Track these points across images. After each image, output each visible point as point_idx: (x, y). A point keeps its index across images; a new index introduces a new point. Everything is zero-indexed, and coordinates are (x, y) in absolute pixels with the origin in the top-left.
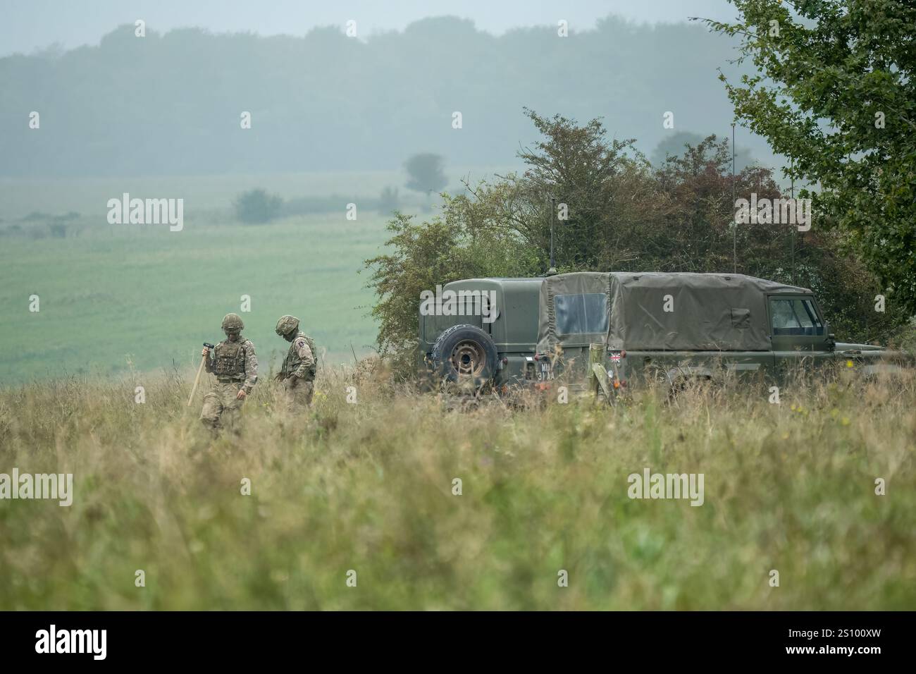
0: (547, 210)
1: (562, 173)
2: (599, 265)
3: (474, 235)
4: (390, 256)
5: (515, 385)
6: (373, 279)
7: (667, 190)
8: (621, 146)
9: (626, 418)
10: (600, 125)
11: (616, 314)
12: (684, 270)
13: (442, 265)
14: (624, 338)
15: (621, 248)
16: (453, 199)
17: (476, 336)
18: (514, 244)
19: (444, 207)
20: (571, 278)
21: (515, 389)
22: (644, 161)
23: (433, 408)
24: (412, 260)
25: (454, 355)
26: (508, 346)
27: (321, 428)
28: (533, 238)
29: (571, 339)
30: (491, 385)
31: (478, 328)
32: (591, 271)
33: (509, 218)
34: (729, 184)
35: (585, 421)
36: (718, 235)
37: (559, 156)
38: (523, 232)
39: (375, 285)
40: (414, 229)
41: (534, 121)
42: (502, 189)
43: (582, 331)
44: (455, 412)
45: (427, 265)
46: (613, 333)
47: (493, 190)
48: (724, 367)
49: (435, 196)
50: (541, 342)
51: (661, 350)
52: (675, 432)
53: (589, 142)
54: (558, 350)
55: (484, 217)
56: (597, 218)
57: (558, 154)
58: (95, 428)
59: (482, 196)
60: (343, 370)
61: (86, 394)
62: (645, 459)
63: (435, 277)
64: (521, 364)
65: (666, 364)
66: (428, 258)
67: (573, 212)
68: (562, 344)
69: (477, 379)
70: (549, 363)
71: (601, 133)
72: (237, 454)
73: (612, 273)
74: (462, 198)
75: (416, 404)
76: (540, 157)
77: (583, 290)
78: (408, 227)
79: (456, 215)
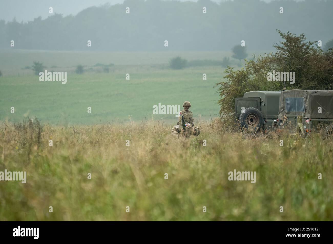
0: (284, 67)
1: (290, 53)
2: (302, 87)
3: (256, 75)
4: (225, 82)
5: (270, 130)
6: (219, 90)
7: (329, 60)
8: (312, 44)
9: (310, 143)
10: (304, 36)
11: (308, 105)
13: (244, 86)
14: (311, 113)
15: (310, 81)
16: (249, 61)
17: (256, 112)
19: (245, 64)
20: (292, 91)
21: (269, 131)
22: (320, 49)
23: (239, 137)
24: (233, 83)
25: (247, 119)
26: (267, 116)
27: (198, 144)
29: (291, 114)
30: (261, 130)
31: (256, 109)
32: (299, 89)
33: (269, 69)
35: (294, 144)
37: (288, 47)
39: (219, 93)
40: (234, 72)
41: (280, 34)
42: (267, 59)
43: (295, 111)
44: (247, 139)
45: (238, 86)
46: (306, 112)
47: (264, 59)
49: (242, 60)
50: (280, 115)
51: (324, 119)
52: (328, 148)
53: (300, 42)
54: (285, 117)
55: (260, 69)
56: (302, 70)
57: (288, 46)
58: (117, 141)
59: (260, 61)
60: (207, 123)
61: (114, 129)
62: (316, 158)
63: (241, 90)
64: (272, 122)
65: (326, 124)
66: (239, 83)
67: (293, 67)
68: (287, 115)
69: (255, 127)
70: (282, 122)
71: (304, 39)
72: (167, 152)
73: (307, 90)
74: (252, 62)
75: (233, 136)
76: (281, 47)
77: (296, 96)
78: (232, 72)
79: (250, 68)
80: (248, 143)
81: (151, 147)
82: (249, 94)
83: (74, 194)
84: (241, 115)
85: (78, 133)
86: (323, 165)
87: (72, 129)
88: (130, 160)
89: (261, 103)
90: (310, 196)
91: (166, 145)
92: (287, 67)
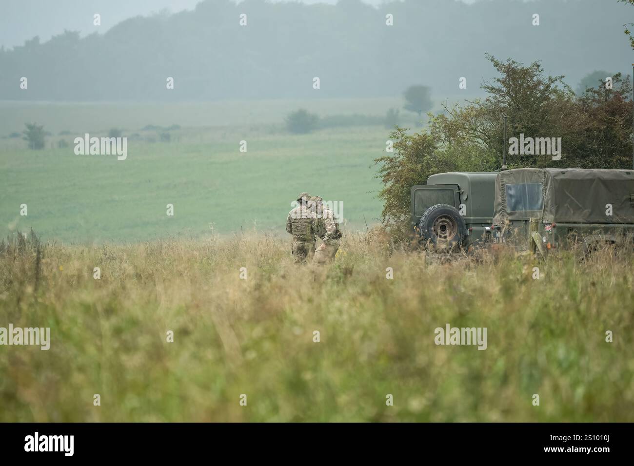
0: (502, 125)
1: (512, 100)
2: (538, 163)
3: (450, 142)
4: (391, 156)
5: (478, 246)
6: (380, 172)
7: (586, 111)
8: (554, 81)
9: (554, 269)
10: (539, 66)
11: (549, 197)
12: (598, 167)
13: (427, 162)
14: (554, 214)
16: (436, 117)
17: (450, 212)
18: (477, 149)
19: (429, 122)
20: (518, 172)
21: (477, 249)
22: (570, 91)
23: (420, 261)
24: (407, 159)
25: (435, 225)
26: (473, 219)
27: (342, 275)
28: (492, 144)
29: (517, 214)
30: (460, 246)
31: (452, 207)
32: (532, 167)
33: (475, 130)
34: (630, 108)
35: (524, 272)
36: (622, 143)
38: (485, 140)
39: (381, 177)
40: (408, 138)
41: (493, 63)
42: (470, 111)
43: (525, 209)
44: (434, 265)
45: (417, 164)
46: (547, 211)
47: (464, 111)
48: (625, 235)
49: (424, 115)
50: (496, 217)
51: (580, 223)
52: (589, 279)
53: (532, 77)
54: (507, 222)
55: (457, 130)
56: (536, 130)
57: (510, 86)
58: (187, 273)
59: (456, 115)
60: (358, 235)
61: (182, 249)
62: (566, 298)
63: (422, 170)
64: (482, 232)
65: (583, 232)
66: (418, 158)
67: (520, 126)
68: (510, 218)
69: (450, 241)
70: (501, 231)
71: (540, 72)
72: (283, 291)
73: (546, 169)
74: (442, 117)
75: (408, 259)
76: (497, 88)
77: (526, 180)
78: (404, 136)
79: (438, 128)
80: (436, 272)
81: (253, 283)
82: (437, 178)
83: (105, 375)
84: (423, 218)
85: (114, 259)
86: (578, 312)
87: (101, 251)
88: (213, 309)
89: (461, 196)
90: (555, 371)
91: (281, 279)
92: (509, 125)
